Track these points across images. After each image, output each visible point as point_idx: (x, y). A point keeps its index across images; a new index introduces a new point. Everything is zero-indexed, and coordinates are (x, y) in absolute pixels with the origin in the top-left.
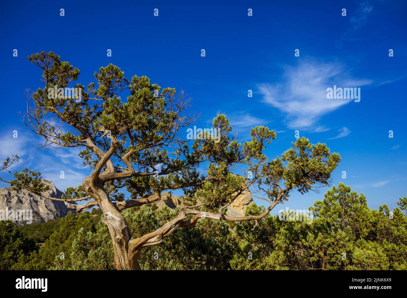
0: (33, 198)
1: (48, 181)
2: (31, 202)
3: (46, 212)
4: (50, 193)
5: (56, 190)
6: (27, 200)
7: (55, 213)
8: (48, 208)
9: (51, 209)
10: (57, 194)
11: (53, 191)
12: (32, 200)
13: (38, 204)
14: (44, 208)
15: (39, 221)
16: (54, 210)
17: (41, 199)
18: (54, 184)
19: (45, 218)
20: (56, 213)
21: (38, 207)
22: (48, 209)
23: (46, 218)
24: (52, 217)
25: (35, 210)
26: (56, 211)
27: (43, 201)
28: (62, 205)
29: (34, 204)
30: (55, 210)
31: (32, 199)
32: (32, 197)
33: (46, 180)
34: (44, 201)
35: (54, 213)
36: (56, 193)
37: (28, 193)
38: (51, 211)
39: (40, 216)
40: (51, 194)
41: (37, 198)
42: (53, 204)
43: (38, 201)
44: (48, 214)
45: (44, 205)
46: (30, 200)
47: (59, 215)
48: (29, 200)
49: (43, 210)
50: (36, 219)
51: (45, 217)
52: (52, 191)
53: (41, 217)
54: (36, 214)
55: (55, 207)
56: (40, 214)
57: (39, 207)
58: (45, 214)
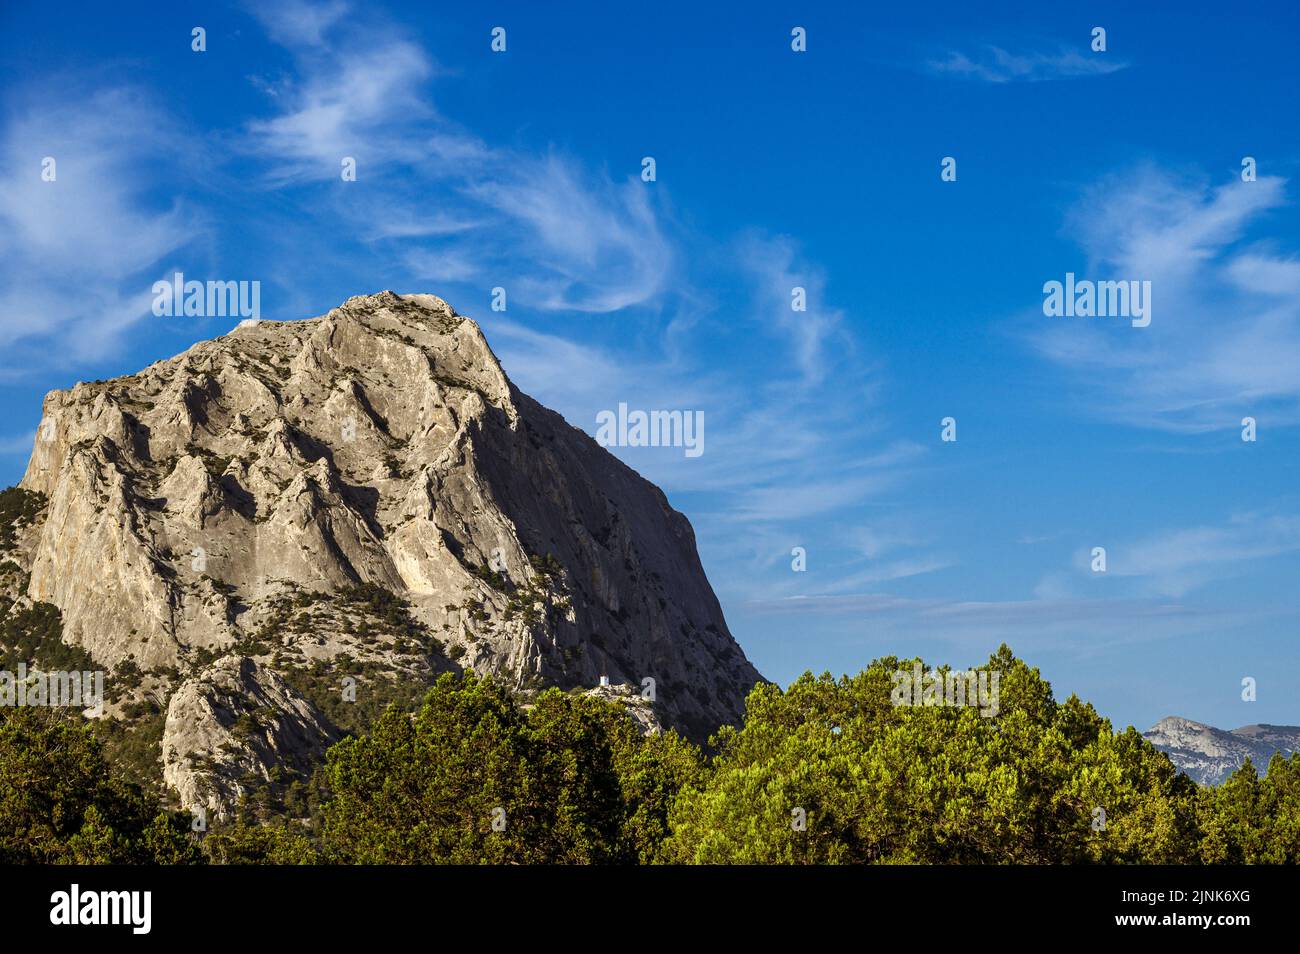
0: (334, 473)
1: (422, 310)
2: (319, 504)
3: (458, 597)
4: (464, 418)
5: (506, 393)
6: (284, 485)
7: (538, 606)
8: (472, 557)
9: (495, 568)
10: (524, 424)
11: (483, 395)
12: (325, 487)
13: (384, 518)
14: (434, 556)
15: (412, 670)
16: (525, 574)
17: (395, 474)
18: (481, 334)
19: (460, 652)
20: (547, 602)
21: (388, 545)
22: (470, 567)
23: (472, 651)
24: (514, 639)
25: (366, 578)
26: (544, 585)
27: (417, 493)
28: (578, 528)
29: (341, 514)
30: (531, 573)
31: (320, 470)
32: (323, 461)
33: (409, 297)
34: (422, 494)
35: (529, 601)
36: (513, 414)
37: (278, 425)
38: (499, 582)
39: (414, 628)
40: (473, 423)
41: (359, 468)
42: (507, 522)
43: (374, 492)
44: (476, 610)
45: (425, 527)
46: (312, 484)
47: (571, 617)
48: (299, 483)
49: (432, 573)
50: (389, 657)
51: (461, 638)
52: (473, 397)
53: (426, 640)
54: (376, 610)
55: (528, 544)
56: (414, 612)
57: (394, 545)
58: (451, 608)
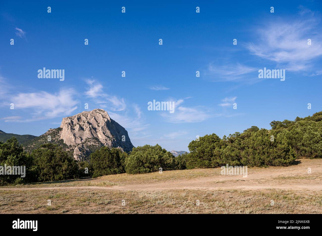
0: (92, 126)
1: (102, 111)
2: (91, 129)
3: (104, 138)
4: (105, 121)
5: (110, 119)
6: (87, 127)
7: (112, 139)
8: (106, 135)
9: (108, 136)
10: (111, 122)
11: (107, 119)
12: (91, 128)
13: (97, 131)
14: (102, 135)
15: (99, 146)
16: (111, 136)
17: (98, 126)
18: (107, 113)
19: (104, 144)
20: (113, 139)
21: (97, 133)
22: (106, 136)
23: (105, 144)
24: (110, 143)
25: (95, 137)
26: (113, 137)
27: (100, 128)
28: (116, 132)
29: (93, 130)
30: (112, 136)
31: (91, 126)
32: (91, 125)
33: (100, 109)
34: (101, 128)
35: (111, 139)
36: (110, 121)
37: (87, 121)
38: (108, 137)
39: (100, 142)
40: (106, 121)
41: (95, 126)
42: (109, 131)
43: (96, 128)
44: (106, 140)
45: (101, 132)
46: (90, 127)
47: (115, 140)
48: (88, 127)
49: (102, 137)
50: (97, 144)
51: (104, 143)
52: (106, 119)
53: (101, 143)
54: (96, 140)
55: (111, 133)
56: (100, 140)
57: (98, 133)
58: (103, 140)
